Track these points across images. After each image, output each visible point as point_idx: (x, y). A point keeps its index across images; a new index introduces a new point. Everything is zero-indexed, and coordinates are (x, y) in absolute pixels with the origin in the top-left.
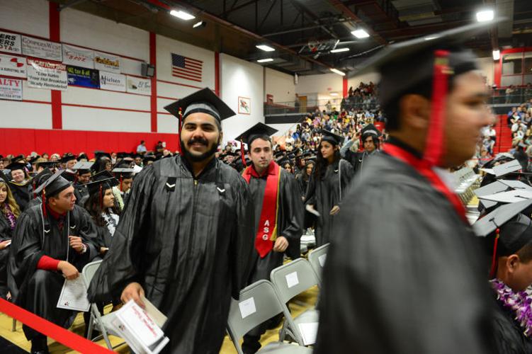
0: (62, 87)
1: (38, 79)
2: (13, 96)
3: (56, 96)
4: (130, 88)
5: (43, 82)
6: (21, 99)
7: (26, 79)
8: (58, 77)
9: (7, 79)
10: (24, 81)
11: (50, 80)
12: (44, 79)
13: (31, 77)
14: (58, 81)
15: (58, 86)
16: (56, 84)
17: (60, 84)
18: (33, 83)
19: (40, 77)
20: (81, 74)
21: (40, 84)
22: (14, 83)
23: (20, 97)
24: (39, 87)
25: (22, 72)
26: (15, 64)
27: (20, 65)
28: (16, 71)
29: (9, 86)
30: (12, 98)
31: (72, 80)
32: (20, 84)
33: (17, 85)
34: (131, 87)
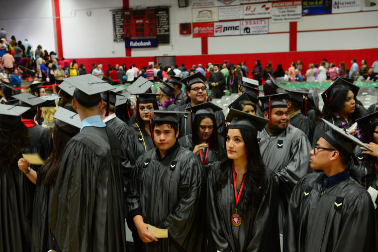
0: (298, 18)
1: (279, 16)
2: (263, 31)
3: (293, 26)
4: (366, 6)
5: (283, 18)
6: (267, 32)
7: (270, 18)
8: (294, 11)
9: (259, 20)
10: (270, 19)
11: (289, 15)
12: (283, 15)
13: (274, 16)
14: (294, 15)
15: (295, 19)
16: (293, 17)
17: (296, 17)
18: (276, 20)
19: (281, 14)
20: (315, 5)
21: (281, 19)
22: (263, 22)
23: (266, 31)
24: (280, 21)
25: (269, 13)
26: (264, 9)
27: (267, 9)
28: (265, 13)
29: (260, 25)
30: (262, 33)
31: (306, 11)
32: (267, 22)
33: (265, 23)
34: (369, 4)
